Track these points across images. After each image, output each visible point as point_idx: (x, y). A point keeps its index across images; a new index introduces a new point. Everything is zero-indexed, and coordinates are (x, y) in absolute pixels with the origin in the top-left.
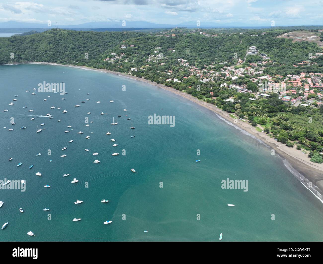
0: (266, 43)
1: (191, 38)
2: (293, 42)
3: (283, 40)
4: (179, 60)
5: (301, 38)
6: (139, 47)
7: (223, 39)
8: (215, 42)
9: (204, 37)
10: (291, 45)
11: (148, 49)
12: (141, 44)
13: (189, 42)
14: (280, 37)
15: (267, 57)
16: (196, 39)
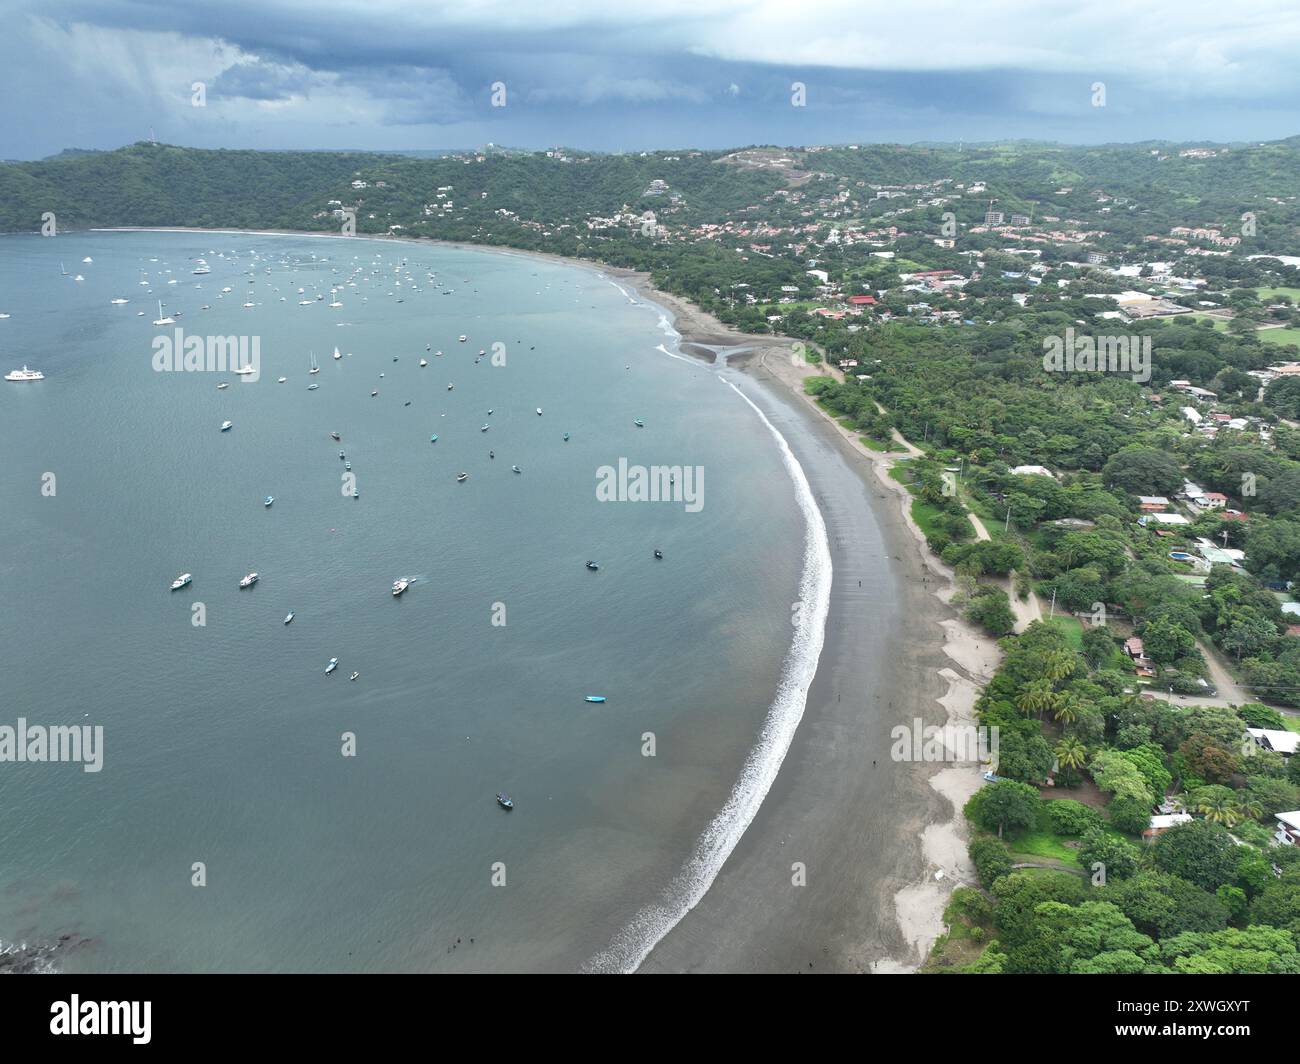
0: (691, 174)
1: (524, 164)
2: (739, 171)
3: (723, 167)
4: (497, 212)
5: (757, 163)
6: (398, 186)
7: (601, 168)
8: (582, 174)
9: (555, 163)
10: (734, 177)
11: (420, 190)
12: (402, 179)
13: (521, 175)
14: (719, 161)
15: (680, 199)
16: (535, 167)
